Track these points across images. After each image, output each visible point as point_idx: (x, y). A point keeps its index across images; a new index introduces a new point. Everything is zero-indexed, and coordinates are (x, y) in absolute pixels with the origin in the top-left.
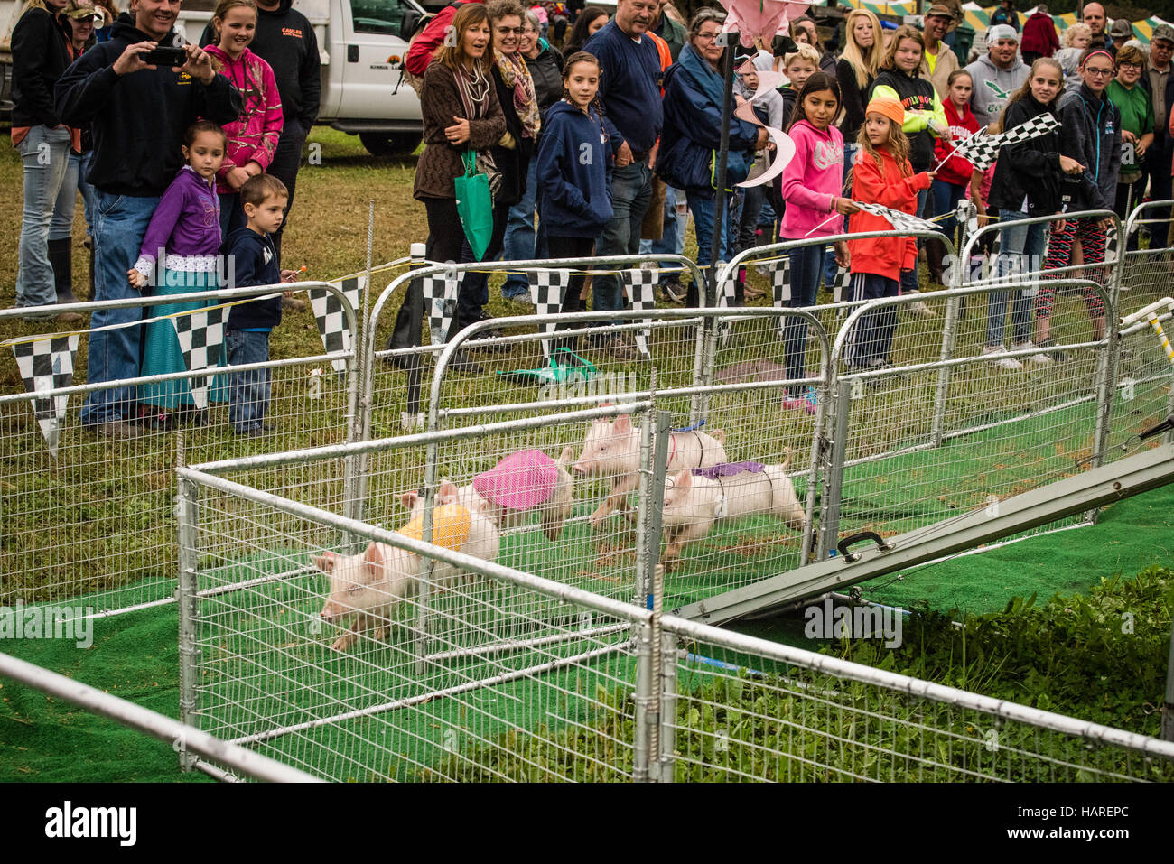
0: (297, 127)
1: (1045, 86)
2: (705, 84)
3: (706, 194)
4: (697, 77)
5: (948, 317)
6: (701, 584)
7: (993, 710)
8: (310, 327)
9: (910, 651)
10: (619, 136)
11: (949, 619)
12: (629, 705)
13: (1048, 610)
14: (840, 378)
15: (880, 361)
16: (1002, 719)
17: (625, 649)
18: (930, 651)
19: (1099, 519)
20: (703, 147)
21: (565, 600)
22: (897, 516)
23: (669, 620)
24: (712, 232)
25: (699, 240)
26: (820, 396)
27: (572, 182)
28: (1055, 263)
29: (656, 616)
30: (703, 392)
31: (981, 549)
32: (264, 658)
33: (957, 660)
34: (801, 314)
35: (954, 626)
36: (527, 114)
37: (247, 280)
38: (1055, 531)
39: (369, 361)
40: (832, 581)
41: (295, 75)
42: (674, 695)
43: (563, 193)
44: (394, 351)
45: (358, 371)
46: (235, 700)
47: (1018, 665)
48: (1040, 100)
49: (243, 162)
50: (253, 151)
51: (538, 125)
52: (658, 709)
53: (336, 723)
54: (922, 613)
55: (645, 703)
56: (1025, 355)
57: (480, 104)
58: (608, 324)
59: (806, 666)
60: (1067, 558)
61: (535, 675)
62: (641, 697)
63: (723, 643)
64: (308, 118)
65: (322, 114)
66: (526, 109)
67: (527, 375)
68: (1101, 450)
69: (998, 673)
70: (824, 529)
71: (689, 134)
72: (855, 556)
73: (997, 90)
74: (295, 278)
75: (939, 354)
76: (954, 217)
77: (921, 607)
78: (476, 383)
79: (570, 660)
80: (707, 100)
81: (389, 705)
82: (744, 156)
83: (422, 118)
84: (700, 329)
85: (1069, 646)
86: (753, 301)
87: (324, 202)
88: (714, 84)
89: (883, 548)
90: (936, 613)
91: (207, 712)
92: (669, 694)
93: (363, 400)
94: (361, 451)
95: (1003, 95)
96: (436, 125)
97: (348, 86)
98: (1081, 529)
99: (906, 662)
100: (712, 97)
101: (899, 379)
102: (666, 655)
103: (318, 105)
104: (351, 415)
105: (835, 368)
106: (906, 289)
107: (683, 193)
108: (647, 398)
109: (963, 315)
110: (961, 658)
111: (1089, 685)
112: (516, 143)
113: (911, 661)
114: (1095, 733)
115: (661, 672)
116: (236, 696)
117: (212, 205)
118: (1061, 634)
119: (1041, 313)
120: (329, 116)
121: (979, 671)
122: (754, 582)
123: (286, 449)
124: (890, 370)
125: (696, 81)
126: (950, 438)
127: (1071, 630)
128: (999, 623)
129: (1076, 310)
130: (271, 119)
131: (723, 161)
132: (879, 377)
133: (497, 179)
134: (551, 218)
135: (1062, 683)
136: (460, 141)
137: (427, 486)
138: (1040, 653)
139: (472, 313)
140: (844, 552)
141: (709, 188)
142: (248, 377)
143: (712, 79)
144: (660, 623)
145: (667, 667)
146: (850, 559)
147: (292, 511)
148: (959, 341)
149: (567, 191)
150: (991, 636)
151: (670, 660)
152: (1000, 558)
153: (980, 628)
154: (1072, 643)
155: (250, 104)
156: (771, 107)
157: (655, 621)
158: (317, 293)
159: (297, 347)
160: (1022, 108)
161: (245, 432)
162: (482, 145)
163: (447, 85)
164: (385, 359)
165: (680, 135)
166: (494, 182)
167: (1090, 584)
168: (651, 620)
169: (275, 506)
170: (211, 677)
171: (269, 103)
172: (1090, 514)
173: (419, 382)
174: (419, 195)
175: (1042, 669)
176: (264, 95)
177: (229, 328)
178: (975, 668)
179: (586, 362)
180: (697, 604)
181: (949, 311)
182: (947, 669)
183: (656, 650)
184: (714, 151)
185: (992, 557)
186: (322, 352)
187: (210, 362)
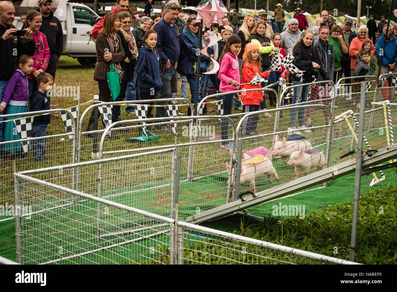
0: (55, 56)
1: (309, 40)
2: (192, 40)
3: (193, 77)
4: (189, 38)
5: (276, 117)
6: (193, 209)
7: (290, 251)
8: (60, 124)
9: (264, 231)
10: (167, 58)
11: (277, 220)
12: (168, 252)
13: (311, 216)
14: (239, 139)
15: (253, 133)
16: (294, 254)
17: (166, 232)
18: (271, 231)
19: (328, 185)
20: (192, 61)
21: (145, 216)
22: (259, 185)
23: (180, 223)
24: (195, 90)
25: (192, 93)
26: (232, 145)
27: (149, 74)
28: (313, 99)
29: (176, 221)
30: (193, 145)
31: (288, 196)
32: (44, 237)
33: (280, 234)
34: (225, 118)
35: (279, 222)
36: (133, 51)
37: (39, 108)
38: (313, 189)
39: (79, 136)
40: (237, 208)
41: (55, 39)
42: (183, 248)
43: (146, 77)
44: (88, 132)
45: (76, 139)
46: (35, 251)
47: (301, 235)
48: (307, 45)
49: (38, 68)
50: (41, 65)
51: (137, 54)
52: (177, 253)
53: (69, 259)
54: (268, 218)
55: (173, 251)
56: (302, 130)
57: (116, 47)
58: (161, 122)
59: (227, 238)
60: (317, 198)
61: (136, 242)
62: (171, 249)
63: (199, 230)
64: (59, 53)
65: (64, 51)
66: (133, 49)
67: (133, 139)
68: (328, 162)
69: (294, 238)
70: (234, 190)
71: (187, 57)
72: (245, 199)
73: (292, 40)
74: (55, 108)
75: (273, 130)
76: (278, 84)
77: (268, 216)
78: (116, 142)
79: (147, 237)
80: (192, 45)
81: (87, 253)
82: (206, 64)
83: (96, 52)
84: (192, 123)
85: (318, 228)
86: (210, 113)
87: (65, 81)
88: (195, 40)
89: (254, 196)
90: (273, 218)
91: (26, 256)
92: (181, 248)
93: (77, 149)
94: (77, 166)
95: (294, 42)
96: (101, 55)
97: (73, 42)
98: (322, 189)
99: (263, 235)
100: (194, 44)
101: (260, 139)
102: (180, 235)
103: (63, 48)
104: (73, 154)
105: (237, 136)
106: (262, 108)
107: (185, 77)
108: (174, 147)
109: (281, 117)
110: (281, 233)
111: (325, 242)
112: (130, 61)
113: (264, 234)
114: (325, 259)
115: (178, 240)
116: (35, 250)
117: (26, 83)
118: (315, 224)
119: (308, 116)
120: (67, 52)
121: (287, 237)
122: (211, 208)
123: (52, 166)
124: (256, 136)
125: (189, 39)
126: (277, 159)
127: (319, 223)
128: (294, 221)
129: (320, 114)
130: (46, 53)
131: (198, 65)
132: (253, 138)
133: (122, 73)
134: (142, 86)
135: (316, 241)
136: (109, 60)
137: (99, 178)
138: (308, 231)
139: (115, 119)
140: (241, 198)
141: (194, 75)
142: (38, 142)
143: (194, 38)
144: (177, 224)
145: (180, 239)
146: (243, 200)
147: (53, 187)
148: (280, 125)
149: (147, 77)
150: (291, 226)
151: (181, 236)
152: (294, 199)
153: (288, 223)
154: (319, 228)
155: (40, 49)
156: (214, 47)
157: (176, 223)
158: (63, 112)
159: (56, 131)
160: (300, 47)
161: (38, 160)
162: (116, 61)
163: (104, 41)
164: (85, 135)
165: (184, 57)
166: (121, 74)
167: (325, 207)
168: (174, 223)
169: (47, 186)
170: (27, 244)
171: (45, 48)
172: (325, 183)
173: (96, 142)
174: (95, 79)
175: (309, 236)
176: (44, 45)
177: (33, 125)
178: (286, 236)
179: (153, 134)
180: (192, 216)
181: (276, 115)
182: (277, 237)
183: (176, 233)
184: (195, 62)
185: (292, 199)
186: (65, 132)
187: (28, 136)
